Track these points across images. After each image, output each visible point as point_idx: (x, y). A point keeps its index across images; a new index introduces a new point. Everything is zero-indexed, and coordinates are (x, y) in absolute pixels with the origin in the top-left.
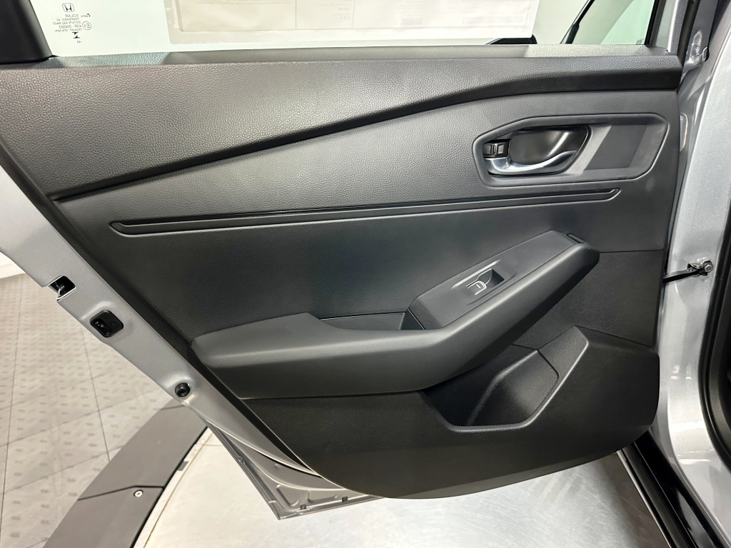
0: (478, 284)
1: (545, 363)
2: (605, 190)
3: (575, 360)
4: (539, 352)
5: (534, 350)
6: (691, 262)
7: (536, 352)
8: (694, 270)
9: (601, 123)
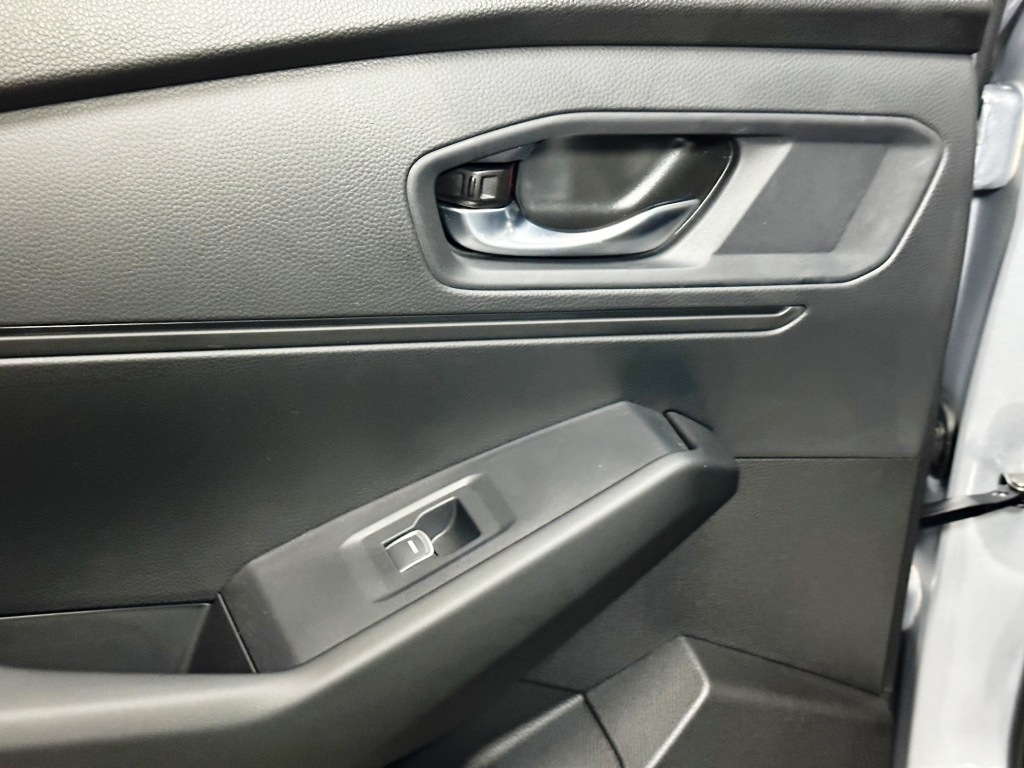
0: (415, 539)
1: (597, 731)
2: (766, 307)
3: (669, 732)
4: (587, 702)
5: (572, 693)
6: (1009, 471)
7: (579, 699)
8: (1013, 495)
9: (768, 134)
